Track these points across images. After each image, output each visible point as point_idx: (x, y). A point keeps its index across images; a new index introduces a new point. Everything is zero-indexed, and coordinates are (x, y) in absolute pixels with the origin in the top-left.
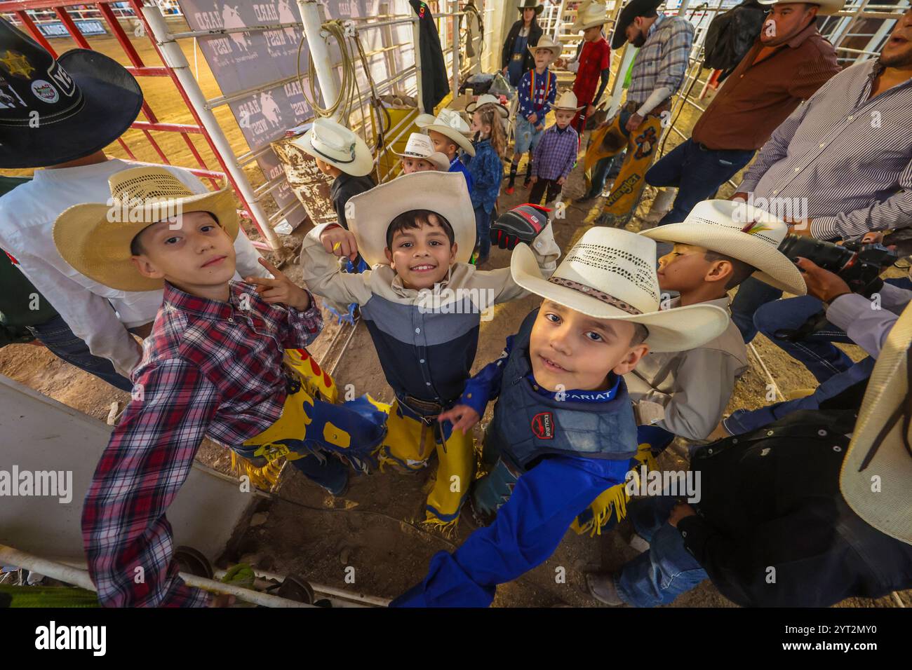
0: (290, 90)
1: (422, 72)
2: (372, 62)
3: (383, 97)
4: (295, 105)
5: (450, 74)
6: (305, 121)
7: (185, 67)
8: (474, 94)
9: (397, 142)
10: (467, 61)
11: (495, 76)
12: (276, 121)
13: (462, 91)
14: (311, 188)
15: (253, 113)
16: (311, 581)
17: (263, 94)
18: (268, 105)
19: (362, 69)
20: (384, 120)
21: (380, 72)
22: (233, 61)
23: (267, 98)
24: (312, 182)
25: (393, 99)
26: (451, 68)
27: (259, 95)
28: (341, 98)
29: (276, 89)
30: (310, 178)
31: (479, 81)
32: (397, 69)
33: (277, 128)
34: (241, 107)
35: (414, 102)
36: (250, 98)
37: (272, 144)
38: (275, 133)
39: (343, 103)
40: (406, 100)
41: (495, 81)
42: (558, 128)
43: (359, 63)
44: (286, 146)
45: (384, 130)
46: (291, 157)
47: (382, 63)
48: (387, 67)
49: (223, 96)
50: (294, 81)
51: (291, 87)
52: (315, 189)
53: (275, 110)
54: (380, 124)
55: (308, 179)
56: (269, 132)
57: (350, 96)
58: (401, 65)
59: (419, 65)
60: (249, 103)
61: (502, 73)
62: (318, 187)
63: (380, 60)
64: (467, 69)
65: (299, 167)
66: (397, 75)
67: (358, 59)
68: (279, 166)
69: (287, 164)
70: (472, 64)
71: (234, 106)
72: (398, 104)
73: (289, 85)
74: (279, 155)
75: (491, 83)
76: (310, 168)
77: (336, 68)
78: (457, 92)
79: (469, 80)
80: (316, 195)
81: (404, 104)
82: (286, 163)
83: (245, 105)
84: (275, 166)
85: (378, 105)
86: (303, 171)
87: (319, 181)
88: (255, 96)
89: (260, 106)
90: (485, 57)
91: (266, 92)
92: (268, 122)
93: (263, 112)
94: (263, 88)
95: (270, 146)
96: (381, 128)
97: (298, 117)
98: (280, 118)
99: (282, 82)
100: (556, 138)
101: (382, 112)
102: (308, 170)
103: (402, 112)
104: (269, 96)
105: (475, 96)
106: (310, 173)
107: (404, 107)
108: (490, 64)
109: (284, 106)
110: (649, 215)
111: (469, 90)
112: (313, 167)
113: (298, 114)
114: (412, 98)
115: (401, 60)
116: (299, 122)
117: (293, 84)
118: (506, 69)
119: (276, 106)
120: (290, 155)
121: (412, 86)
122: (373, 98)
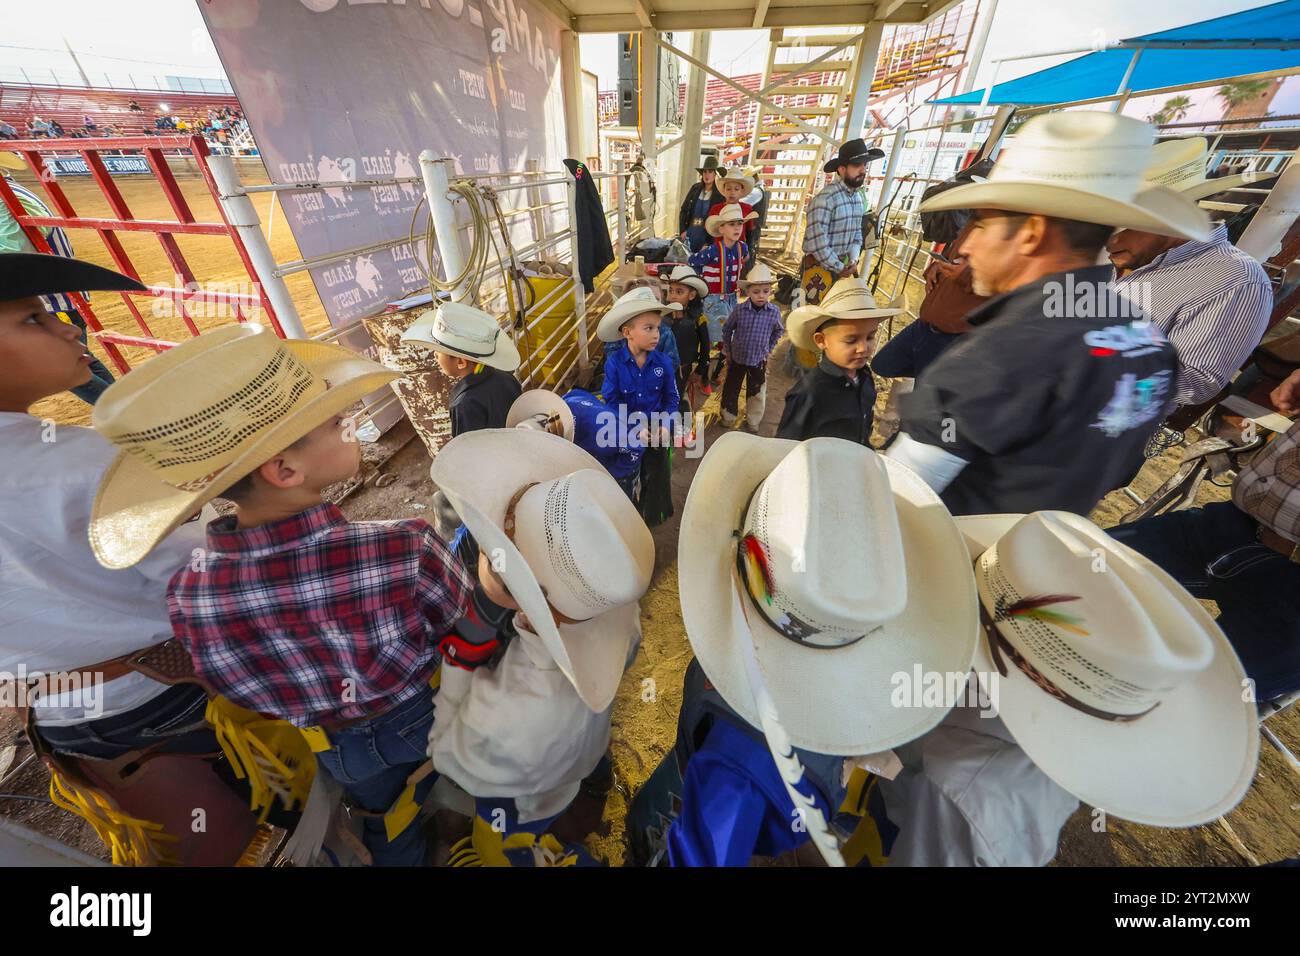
0: (399, 253)
1: (579, 238)
2: (513, 222)
3: (526, 264)
4: (404, 272)
5: (614, 236)
6: (416, 292)
7: (254, 225)
8: (645, 262)
9: (545, 317)
10: (635, 224)
11: (672, 242)
12: (375, 290)
13: (630, 257)
14: (415, 379)
15: (342, 280)
17: (360, 259)
19: (499, 230)
20: (526, 295)
21: (523, 237)
22: (323, 219)
23: (365, 263)
24: (418, 371)
25: (540, 266)
26: (616, 230)
27: (354, 260)
28: (471, 267)
29: (380, 251)
30: (415, 365)
31: (651, 247)
32: (547, 231)
33: (374, 300)
34: (326, 274)
35: (567, 270)
36: (342, 263)
37: (364, 321)
38: (371, 306)
39: (471, 273)
40: (557, 268)
41: (671, 248)
42: (753, 305)
43: (496, 223)
44: (385, 324)
45: (525, 305)
46: (391, 337)
47: (527, 225)
48: (533, 228)
49: (302, 260)
50: (407, 243)
51: (401, 249)
52: (421, 379)
53: (374, 277)
54: (521, 299)
55: (413, 366)
56: (361, 305)
57: (482, 264)
58: (552, 227)
59: (574, 229)
60: (339, 269)
61: (680, 239)
62: (425, 378)
63: (524, 220)
64: (637, 232)
65: (401, 351)
66: (545, 237)
67: (493, 219)
68: (371, 348)
69: (384, 346)
71: (314, 272)
72: (546, 271)
73: (398, 248)
74: (372, 335)
75: (668, 250)
76: (416, 352)
77: (466, 228)
78: (624, 257)
79: (640, 246)
80: (421, 388)
81: (554, 272)
82: (381, 344)
83: (333, 271)
84: (365, 348)
85: (519, 277)
86: (407, 356)
87: (427, 369)
88: (349, 261)
89: (355, 273)
90: (659, 220)
91: (365, 256)
92: (362, 292)
93: (357, 280)
94: (361, 251)
95: (360, 322)
96: (522, 305)
97: (407, 286)
98: (381, 287)
99: (388, 244)
100: (752, 316)
101: (523, 285)
102: (414, 355)
103: (551, 283)
105: (646, 264)
106: (416, 358)
107: (554, 276)
108: (665, 227)
109: (388, 273)
111: (640, 258)
112: (421, 351)
113: (407, 281)
114: (565, 265)
115: (551, 220)
116: (408, 292)
117: (404, 246)
118: (685, 233)
120: (389, 335)
121: (566, 251)
122: (512, 267)
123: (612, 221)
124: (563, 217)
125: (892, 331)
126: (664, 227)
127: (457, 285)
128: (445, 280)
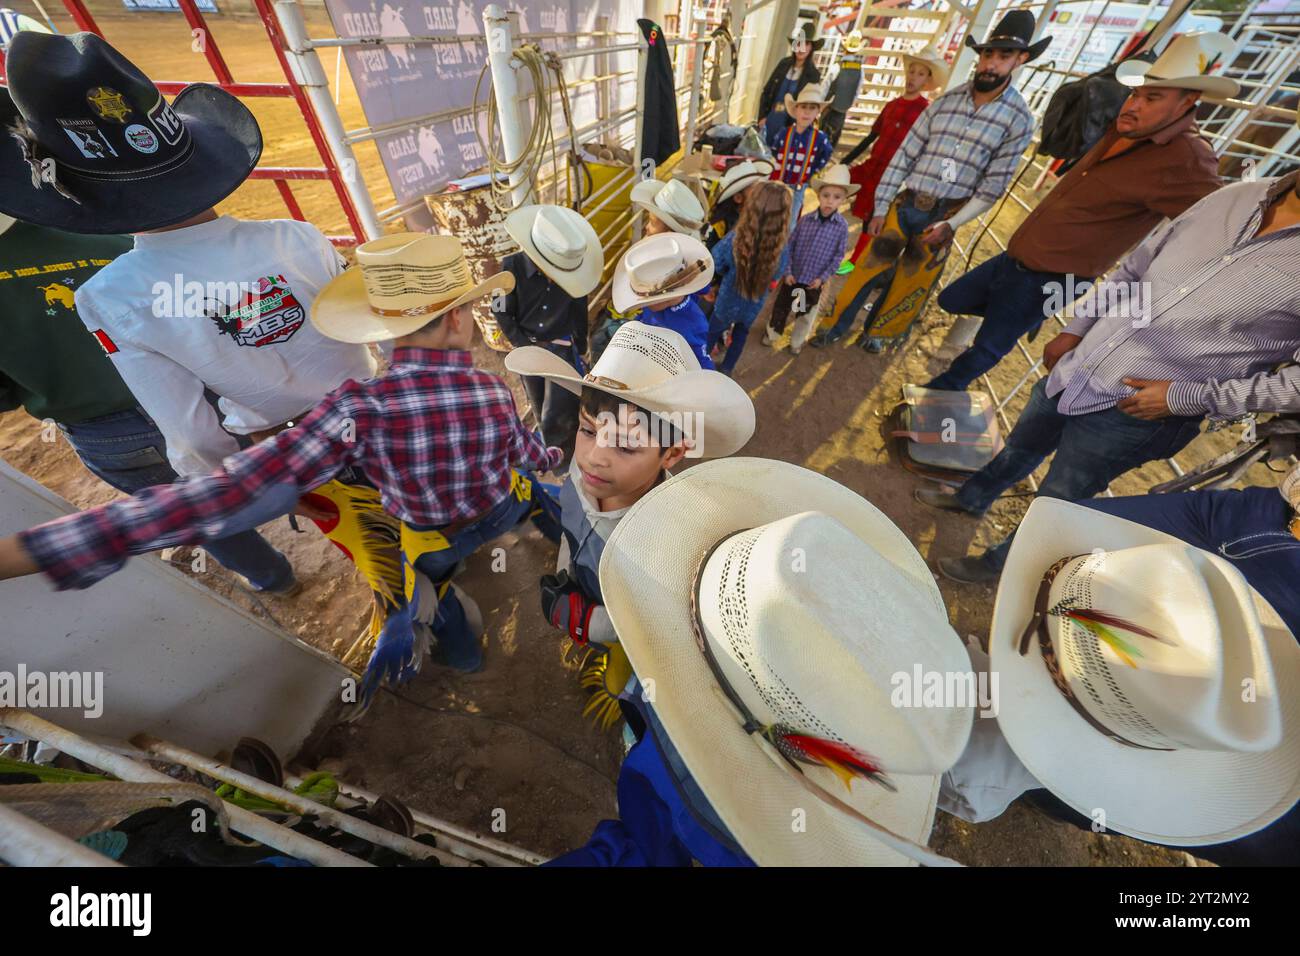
0: (460, 125)
1: (645, 120)
2: (577, 95)
3: (586, 146)
4: (464, 147)
6: (475, 171)
7: (323, 86)
8: (714, 152)
9: (602, 210)
10: (709, 104)
11: (746, 131)
12: (437, 166)
13: (698, 146)
14: (473, 264)
15: (406, 153)
16: (413, 807)
17: (423, 130)
18: (428, 143)
19: (560, 104)
20: (584, 184)
21: (585, 114)
22: (387, 81)
23: (427, 135)
24: (476, 256)
25: (600, 151)
26: (687, 110)
27: (417, 131)
28: (530, 148)
29: (442, 122)
30: (473, 250)
31: (721, 135)
32: (611, 107)
33: (436, 176)
34: (391, 144)
35: (628, 157)
36: (405, 134)
37: (427, 199)
38: (433, 183)
39: (531, 155)
40: (618, 153)
41: (744, 138)
42: (821, 215)
43: (557, 95)
44: (447, 204)
45: (582, 197)
46: (451, 220)
47: (592, 98)
48: (597, 103)
49: (368, 128)
50: (468, 115)
51: (462, 121)
52: (479, 266)
53: (436, 151)
54: (578, 188)
55: (471, 251)
56: (424, 181)
57: (543, 144)
58: (617, 102)
59: (641, 108)
60: (403, 140)
61: (758, 128)
62: (483, 264)
63: (588, 92)
64: (710, 115)
65: (460, 234)
66: (609, 117)
67: (555, 90)
68: (433, 228)
69: (445, 227)
70: (716, 109)
71: (380, 141)
72: (606, 157)
73: (459, 119)
74: (434, 215)
75: (740, 140)
76: (475, 237)
77: (527, 100)
78: (691, 144)
79: (710, 133)
80: (479, 274)
81: (615, 158)
82: (442, 225)
83: (397, 142)
84: (427, 228)
85: (578, 163)
86: (465, 241)
87: (485, 255)
88: (411, 131)
89: (417, 145)
90: (735, 102)
91: (427, 127)
92: (425, 168)
93: (420, 154)
94: (423, 121)
95: (423, 200)
96: (579, 194)
97: (467, 163)
98: (443, 163)
99: (449, 114)
100: (816, 228)
101: (582, 173)
102: (473, 240)
103: (611, 170)
104: (430, 132)
105: (714, 156)
106: (475, 243)
107: (614, 163)
108: (742, 110)
109: (450, 146)
110: (940, 349)
111: (708, 147)
112: (479, 236)
113: (467, 158)
114: (627, 151)
115: (618, 94)
116: (468, 170)
117: (465, 118)
118: (764, 121)
119: (438, 146)
120: (450, 216)
121: (629, 135)
122: (572, 152)
123: (683, 101)
124: (630, 94)
125: (973, 260)
126: (740, 112)
127: (516, 167)
128: (505, 162)
